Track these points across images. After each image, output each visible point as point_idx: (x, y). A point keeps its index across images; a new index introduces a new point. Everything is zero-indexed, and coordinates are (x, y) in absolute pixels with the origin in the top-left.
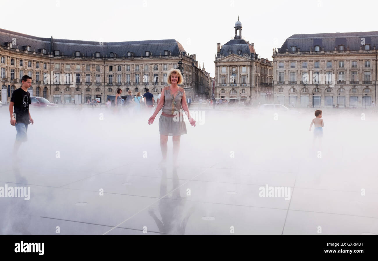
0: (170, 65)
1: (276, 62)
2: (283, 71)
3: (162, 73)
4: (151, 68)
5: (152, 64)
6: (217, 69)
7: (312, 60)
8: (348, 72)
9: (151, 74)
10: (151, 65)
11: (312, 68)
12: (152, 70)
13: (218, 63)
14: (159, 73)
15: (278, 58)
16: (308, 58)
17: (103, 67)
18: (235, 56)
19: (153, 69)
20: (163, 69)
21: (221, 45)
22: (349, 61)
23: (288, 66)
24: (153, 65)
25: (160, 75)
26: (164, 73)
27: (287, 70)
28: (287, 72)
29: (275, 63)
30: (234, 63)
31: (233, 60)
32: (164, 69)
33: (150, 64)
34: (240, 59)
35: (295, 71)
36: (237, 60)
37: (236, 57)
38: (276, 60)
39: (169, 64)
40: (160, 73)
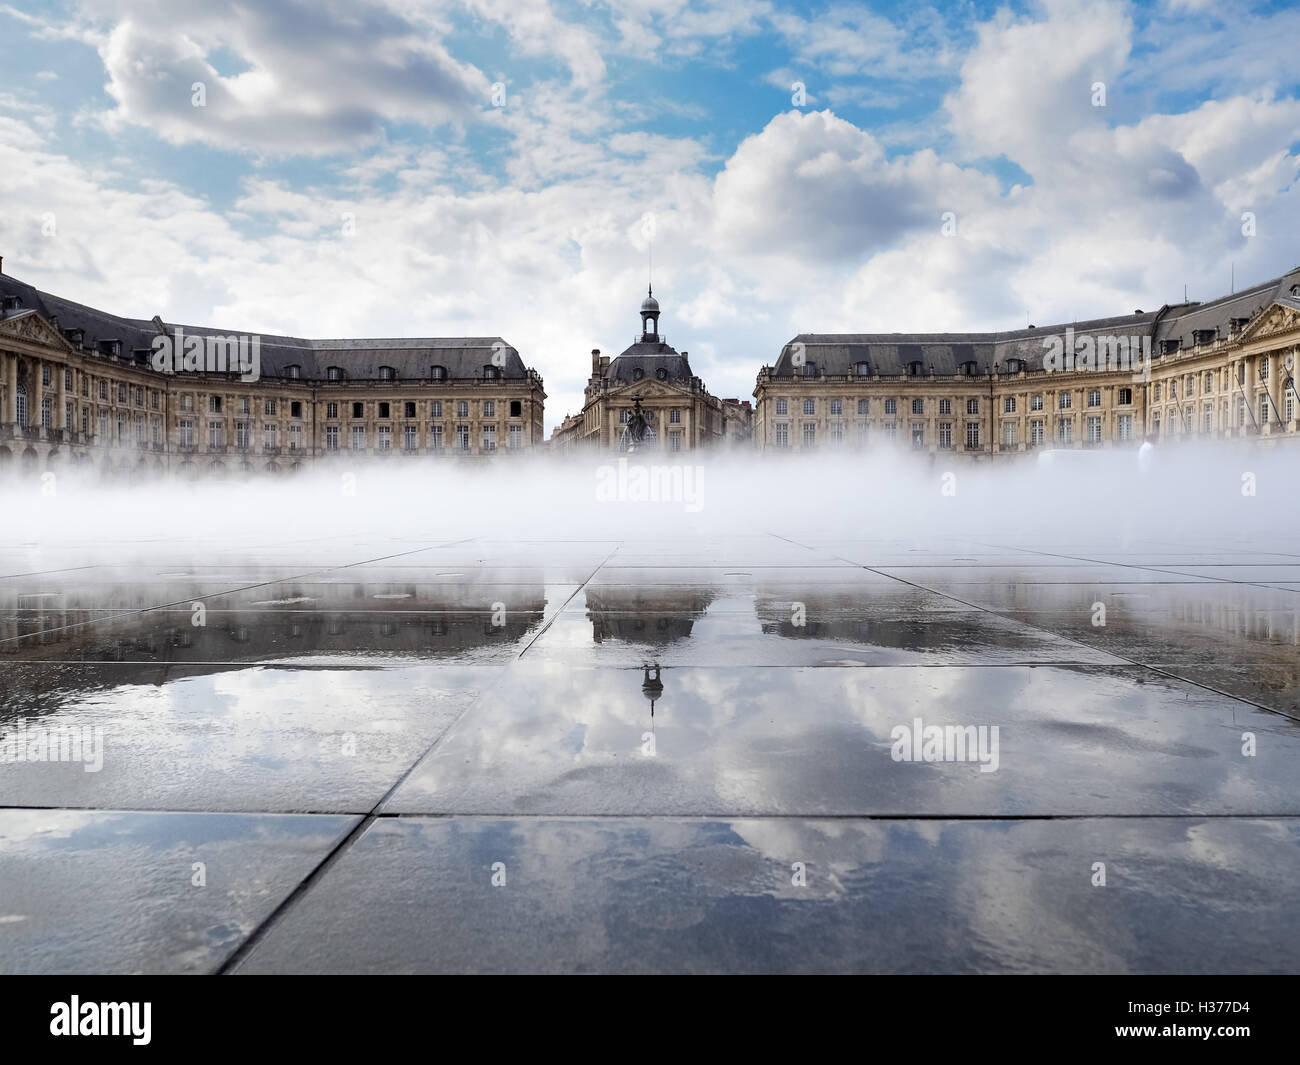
0: (502, 404)
1: (771, 398)
2: (787, 421)
3: (479, 424)
4: (449, 411)
5: (452, 401)
6: (607, 416)
7: (852, 395)
8: (932, 424)
9: (449, 426)
10: (449, 404)
11: (853, 413)
12: (452, 416)
13: (611, 401)
14: (472, 423)
15: (775, 391)
16: (842, 390)
17: (311, 405)
18: (653, 384)
19: (455, 414)
20: (482, 415)
21: (601, 355)
22: (935, 399)
23: (799, 409)
24: (455, 404)
25: (474, 430)
26: (485, 424)
27: (796, 420)
28: (796, 423)
29: (768, 402)
30: (652, 401)
31: (648, 392)
32: (486, 414)
33: (447, 401)
34: (666, 390)
35: (815, 421)
36: (658, 394)
37: (655, 386)
38: (770, 395)
39: (500, 402)
40: (476, 424)
